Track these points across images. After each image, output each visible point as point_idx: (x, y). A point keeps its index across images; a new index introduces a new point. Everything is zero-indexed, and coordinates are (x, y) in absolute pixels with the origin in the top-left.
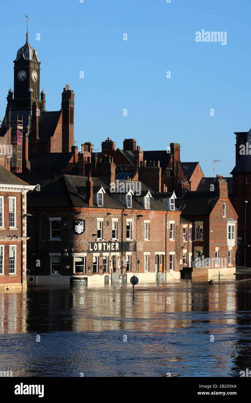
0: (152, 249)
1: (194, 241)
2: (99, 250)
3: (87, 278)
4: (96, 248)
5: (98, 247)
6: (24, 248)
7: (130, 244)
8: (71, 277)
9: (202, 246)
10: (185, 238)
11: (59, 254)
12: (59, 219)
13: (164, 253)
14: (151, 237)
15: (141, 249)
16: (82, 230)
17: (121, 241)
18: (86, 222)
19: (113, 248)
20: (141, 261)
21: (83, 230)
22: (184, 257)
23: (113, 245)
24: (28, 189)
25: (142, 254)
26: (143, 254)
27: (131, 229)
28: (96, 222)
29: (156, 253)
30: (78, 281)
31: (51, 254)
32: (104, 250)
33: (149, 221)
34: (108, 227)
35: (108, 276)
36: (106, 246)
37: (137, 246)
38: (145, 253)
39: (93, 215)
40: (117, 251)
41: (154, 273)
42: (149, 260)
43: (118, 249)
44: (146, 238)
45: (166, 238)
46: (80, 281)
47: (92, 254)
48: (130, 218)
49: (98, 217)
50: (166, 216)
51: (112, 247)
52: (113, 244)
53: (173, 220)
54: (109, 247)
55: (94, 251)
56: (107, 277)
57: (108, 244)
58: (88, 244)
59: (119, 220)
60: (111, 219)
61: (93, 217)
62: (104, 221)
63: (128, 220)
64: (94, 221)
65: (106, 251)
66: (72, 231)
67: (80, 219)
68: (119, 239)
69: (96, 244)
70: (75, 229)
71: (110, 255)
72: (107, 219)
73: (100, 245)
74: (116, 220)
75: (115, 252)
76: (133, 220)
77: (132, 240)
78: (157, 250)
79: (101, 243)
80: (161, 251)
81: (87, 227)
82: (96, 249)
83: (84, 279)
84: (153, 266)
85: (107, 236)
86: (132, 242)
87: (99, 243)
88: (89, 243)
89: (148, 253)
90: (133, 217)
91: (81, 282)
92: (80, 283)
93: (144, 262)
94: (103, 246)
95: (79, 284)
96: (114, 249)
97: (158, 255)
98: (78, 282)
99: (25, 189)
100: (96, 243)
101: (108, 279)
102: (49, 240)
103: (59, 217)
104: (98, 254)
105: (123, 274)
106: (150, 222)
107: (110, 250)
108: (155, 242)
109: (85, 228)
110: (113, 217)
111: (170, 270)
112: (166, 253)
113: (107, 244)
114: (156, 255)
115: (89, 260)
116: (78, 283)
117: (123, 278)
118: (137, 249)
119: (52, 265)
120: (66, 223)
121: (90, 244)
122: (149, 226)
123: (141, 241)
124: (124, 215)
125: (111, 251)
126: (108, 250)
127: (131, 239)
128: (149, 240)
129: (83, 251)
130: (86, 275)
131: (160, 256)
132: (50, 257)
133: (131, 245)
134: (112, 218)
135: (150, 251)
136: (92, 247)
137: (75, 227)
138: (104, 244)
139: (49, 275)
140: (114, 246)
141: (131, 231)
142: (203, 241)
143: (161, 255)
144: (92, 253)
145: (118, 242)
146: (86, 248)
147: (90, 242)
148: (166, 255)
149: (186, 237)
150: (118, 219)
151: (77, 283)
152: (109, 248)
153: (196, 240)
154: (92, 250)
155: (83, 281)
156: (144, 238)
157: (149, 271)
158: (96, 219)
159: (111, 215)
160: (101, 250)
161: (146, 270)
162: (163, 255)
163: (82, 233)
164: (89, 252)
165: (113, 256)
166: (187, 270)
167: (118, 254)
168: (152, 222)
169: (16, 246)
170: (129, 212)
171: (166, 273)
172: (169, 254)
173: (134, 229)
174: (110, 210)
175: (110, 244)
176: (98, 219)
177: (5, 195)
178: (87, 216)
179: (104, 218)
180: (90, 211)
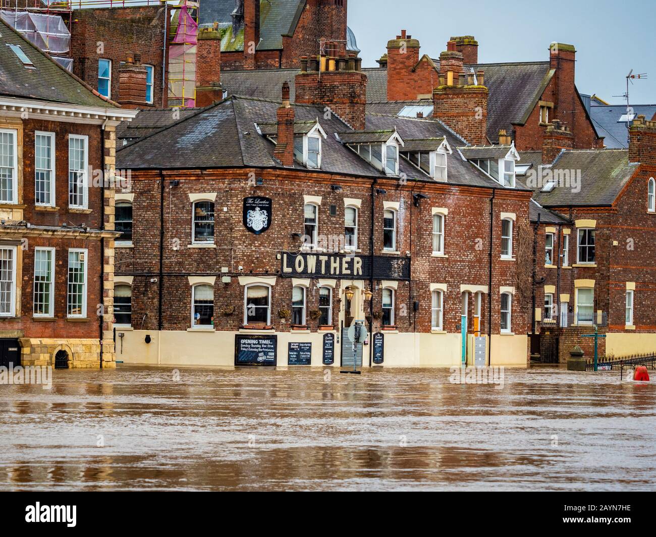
0: (452, 277)
1: (574, 265)
2: (309, 271)
3: (276, 336)
4: (300, 266)
5: (306, 266)
6: (109, 257)
7: (395, 264)
8: (238, 333)
9: (592, 279)
10: (550, 259)
11: (211, 280)
12: (212, 197)
13: (485, 289)
15: (423, 277)
16: (264, 222)
17: (367, 253)
18: (275, 206)
19: (346, 269)
20: (423, 304)
21: (266, 222)
22: (547, 303)
23: (346, 262)
24: (117, 118)
25: (424, 286)
26: (427, 287)
27: (397, 228)
28: (302, 205)
29: (464, 288)
30: (254, 344)
31: (193, 280)
32: (323, 272)
33: (445, 211)
34: (334, 219)
35: (332, 335)
36: (328, 264)
37: (412, 268)
38: (433, 286)
39: (293, 189)
40: (359, 278)
41: (456, 334)
42: (444, 302)
43: (361, 273)
44: (439, 250)
45: (490, 255)
46: (259, 344)
47: (291, 282)
48: (393, 201)
49: (309, 194)
50: (491, 200)
51: (345, 266)
52: (348, 259)
53: (513, 211)
54: (337, 265)
55: (294, 274)
56: (331, 338)
57: (332, 258)
58: (279, 256)
59: (363, 203)
60: (342, 200)
61: (295, 194)
62: (324, 204)
63: (387, 205)
64: (295, 203)
65: (328, 276)
66: (241, 224)
67: (259, 197)
68: (363, 250)
69: (299, 258)
70: (248, 220)
71: (338, 285)
72: (331, 200)
73: (312, 261)
74: (358, 203)
75: (352, 279)
76: (403, 206)
77: (399, 253)
78: (466, 280)
79: (313, 254)
80: (476, 284)
81: (277, 215)
82: (300, 270)
83: (267, 339)
84: (455, 318)
86: (398, 258)
87: (308, 256)
88: (282, 254)
89: (444, 287)
90: (402, 200)
91: (261, 344)
92: (258, 348)
93: (430, 307)
94: (319, 263)
95: (255, 350)
96: (349, 272)
97: (470, 293)
98: (253, 346)
99: (110, 118)
100: (302, 254)
101: (331, 342)
102: (189, 246)
103: (213, 190)
104: (306, 282)
105: (373, 333)
106: (449, 213)
107: (338, 272)
108: (460, 261)
109: (273, 218)
110: (347, 196)
111: (503, 331)
112: (490, 289)
113: (329, 259)
114: (464, 293)
115: (283, 295)
116: (253, 348)
117: (374, 341)
118: (412, 275)
119: (196, 306)
120: (227, 206)
121: (285, 256)
122: (445, 221)
123: (423, 257)
124: (378, 192)
125: (340, 277)
126: (332, 272)
127: (397, 250)
128: (445, 254)
129: (267, 274)
130: (272, 328)
131: (473, 295)
132: (191, 286)
133: (396, 266)
134: (345, 199)
135: (448, 283)
136: (291, 263)
137: (248, 216)
138: (324, 259)
139: (188, 329)
140: (351, 264)
141: (397, 232)
142: (596, 266)
143: (476, 294)
144: (288, 280)
145: (361, 257)
146: (273, 265)
147: (284, 253)
148: (489, 295)
149: (554, 257)
150: (361, 200)
151: (251, 348)
152: (335, 269)
153: (579, 264)
154: (290, 270)
155: (265, 344)
156: (431, 251)
157: (444, 329)
158: (303, 200)
159: (341, 191)
160: (314, 271)
161: (437, 326)
162: (483, 294)
163: (263, 230)
164: (281, 276)
165: (347, 288)
166: (549, 333)
167: (360, 284)
168: (453, 213)
169: (86, 251)
170: (392, 185)
171: (489, 335)
172: (499, 292)
173: (405, 226)
174: (338, 178)
175: (338, 258)
176: (307, 199)
177: (58, 129)
178: (276, 189)
179: (323, 197)
180: (284, 177)
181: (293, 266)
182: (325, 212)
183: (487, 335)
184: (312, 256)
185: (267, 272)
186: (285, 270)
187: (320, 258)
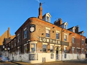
0: (76, 46)
5: (46, 41)
11: (26, 44)
13: (80, 48)
20: (71, 50)
29: (77, 48)
34: (54, 33)
35: (53, 54)
36: (52, 41)
37: (69, 44)
38: (73, 47)
40: (59, 44)
41: (76, 54)
47: (42, 43)
48: (66, 33)
50: (81, 37)
51: (56, 42)
53: (83, 39)
54: (54, 42)
59: (60, 32)
61: (43, 26)
65: (52, 43)
68: (60, 40)
70: (30, 30)
71: (55, 45)
72: (53, 30)
73: (48, 40)
77: (67, 42)
89: (74, 48)
100: (45, 38)
103: (26, 27)
104: (47, 44)
109: (36, 29)
110: (56, 30)
121: (40, 38)
124: (63, 31)
129: (34, 41)
132: (24, 46)
138: (51, 40)
141: (67, 39)
154: (42, 41)
158: (45, 28)
160: (48, 42)
163: (33, 31)
165: (57, 46)
167: (60, 46)
171: (81, 54)
174: (54, 26)
176: (47, 28)
178: (37, 23)
179: (51, 29)
180: (39, 21)
181: (43, 40)
186: (40, 41)
187: (50, 40)
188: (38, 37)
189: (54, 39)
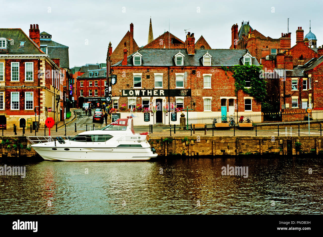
0: (215, 94)
1: (308, 89)
2: (136, 95)
3: (120, 113)
4: (131, 93)
5: (135, 93)
9: (311, 93)
13: (235, 98)
14: (215, 86)
15: (198, 95)
17: (167, 89)
19: (156, 94)
20: (199, 103)
21: (115, 82)
23: (156, 92)
25: (199, 98)
26: (201, 98)
28: (132, 76)
29: (222, 98)
32: (143, 94)
33: (210, 75)
34: (149, 79)
36: (146, 93)
38: (204, 98)
40: (162, 96)
41: (218, 112)
42: (212, 102)
43: (164, 95)
46: (114, 116)
47: (127, 98)
48: (180, 73)
49: (135, 73)
54: (151, 92)
55: (129, 96)
56: (148, 114)
57: (148, 91)
61: (129, 73)
62: (143, 75)
63: (177, 74)
64: (128, 76)
65: (146, 96)
69: (131, 91)
71: (152, 99)
72: (147, 74)
74: (161, 74)
75: (159, 96)
76: (186, 74)
77: (184, 88)
78: (223, 95)
80: (230, 96)
81: (119, 79)
84: (218, 107)
85: (147, 85)
86: (184, 90)
88: (122, 90)
90: (186, 72)
93: (203, 104)
104: (135, 98)
106: (213, 75)
107: (151, 95)
108: (220, 90)
110: (156, 73)
111: (246, 111)
112: (237, 98)
115: (123, 102)
118: (192, 94)
121: (124, 91)
122: (211, 78)
123: (198, 89)
124: (172, 70)
125: (153, 96)
126: (148, 95)
128: (211, 88)
129: (116, 96)
131: (227, 100)
133: (183, 92)
134: (154, 73)
135: (213, 96)
138: (144, 91)
140: (158, 92)
141: (184, 82)
143: (229, 99)
145: (164, 90)
146: (118, 94)
148: (237, 99)
149: (298, 87)
150: (163, 73)
154: (127, 95)
155: (116, 116)
156: (203, 87)
157: (212, 111)
158: (132, 74)
159: (152, 71)
160: (139, 95)
161: (208, 109)
162: (232, 99)
163: (114, 84)
164: (122, 96)
167: (164, 98)
168: (215, 75)
169: (33, 92)
170: (179, 68)
171: (237, 112)
172: (243, 99)
173: (188, 80)
174: (148, 67)
175: (151, 91)
177: (21, 61)
178: (119, 72)
179: (143, 73)
180: (122, 68)
181: (128, 93)
182: (144, 78)
183: (236, 112)
184: (137, 91)
185: (116, 95)
186: (124, 94)
187: (142, 91)
188: (120, 91)
189: (151, 88)
